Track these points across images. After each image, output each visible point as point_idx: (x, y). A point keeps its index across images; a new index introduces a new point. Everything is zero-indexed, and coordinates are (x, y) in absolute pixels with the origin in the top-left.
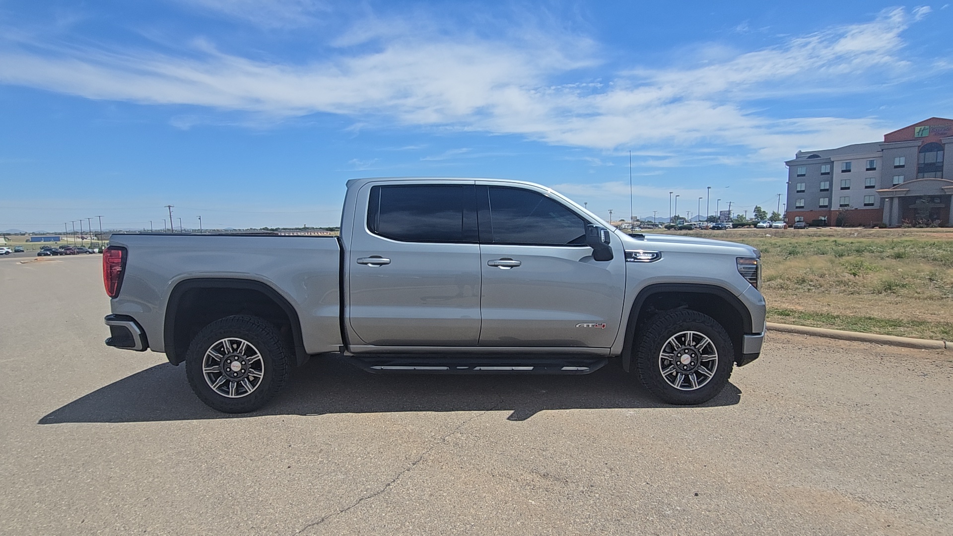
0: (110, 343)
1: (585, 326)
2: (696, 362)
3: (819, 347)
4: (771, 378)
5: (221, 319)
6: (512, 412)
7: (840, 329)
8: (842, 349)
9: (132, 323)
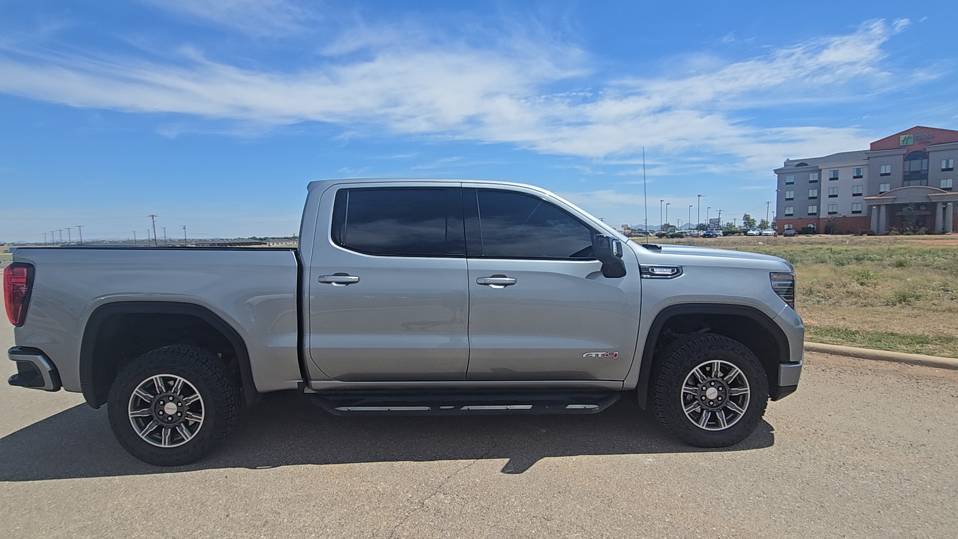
0: (13, 381)
1: (594, 356)
2: (724, 397)
3: (844, 368)
4: (802, 408)
5: (151, 352)
6: (507, 460)
7: (863, 347)
8: (870, 370)
9: (40, 357)
